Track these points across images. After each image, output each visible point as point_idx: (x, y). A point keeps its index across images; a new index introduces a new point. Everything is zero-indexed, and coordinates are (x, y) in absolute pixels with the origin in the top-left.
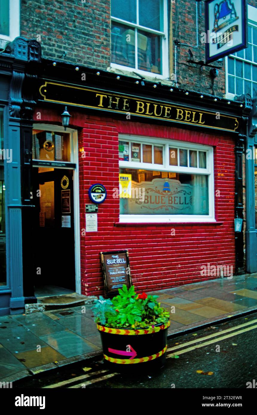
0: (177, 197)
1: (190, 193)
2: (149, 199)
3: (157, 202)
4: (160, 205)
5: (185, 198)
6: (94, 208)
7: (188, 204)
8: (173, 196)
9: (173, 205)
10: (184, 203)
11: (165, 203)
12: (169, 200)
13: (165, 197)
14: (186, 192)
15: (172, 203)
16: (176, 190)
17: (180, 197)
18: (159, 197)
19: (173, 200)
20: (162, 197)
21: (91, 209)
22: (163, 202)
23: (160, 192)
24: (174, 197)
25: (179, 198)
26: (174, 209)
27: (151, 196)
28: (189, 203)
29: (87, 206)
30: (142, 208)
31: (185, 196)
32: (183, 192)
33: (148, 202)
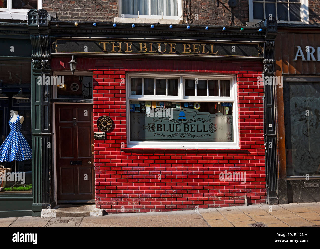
0: (195, 125)
1: (209, 121)
2: (163, 127)
3: (172, 130)
4: (175, 132)
5: (204, 125)
6: (102, 136)
7: (207, 131)
8: (189, 124)
9: (189, 132)
10: (203, 130)
11: (180, 131)
12: (185, 128)
13: (180, 125)
14: (204, 120)
15: (188, 130)
16: (192, 118)
17: (198, 125)
18: (173, 125)
19: (190, 128)
20: (177, 125)
21: (99, 136)
22: (178, 130)
23: (175, 121)
24: (191, 125)
25: (196, 126)
26: (190, 136)
27: (164, 125)
28: (209, 130)
29: (95, 134)
30: (155, 135)
31: (204, 123)
32: (201, 120)
33: (161, 130)
